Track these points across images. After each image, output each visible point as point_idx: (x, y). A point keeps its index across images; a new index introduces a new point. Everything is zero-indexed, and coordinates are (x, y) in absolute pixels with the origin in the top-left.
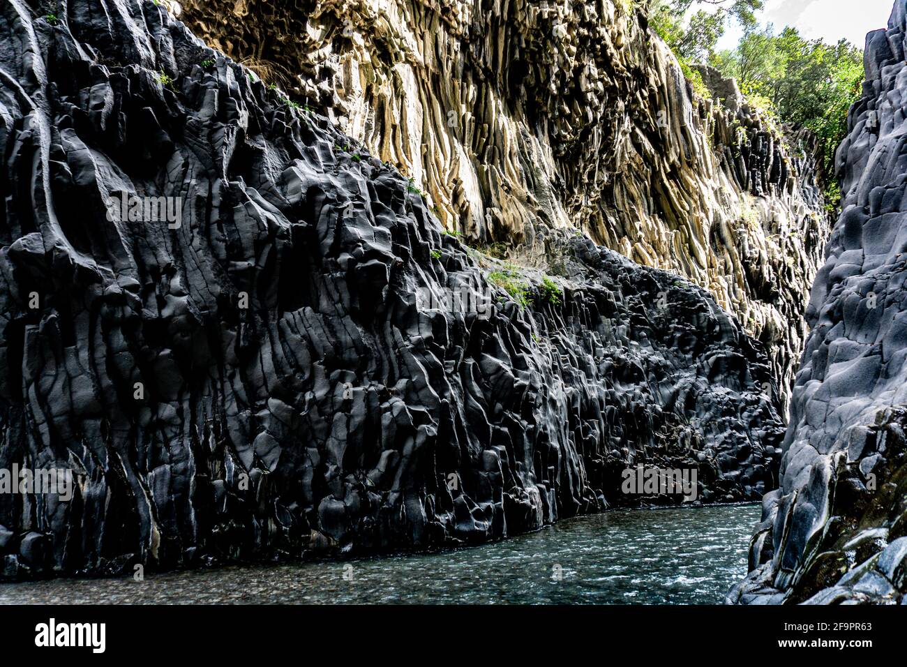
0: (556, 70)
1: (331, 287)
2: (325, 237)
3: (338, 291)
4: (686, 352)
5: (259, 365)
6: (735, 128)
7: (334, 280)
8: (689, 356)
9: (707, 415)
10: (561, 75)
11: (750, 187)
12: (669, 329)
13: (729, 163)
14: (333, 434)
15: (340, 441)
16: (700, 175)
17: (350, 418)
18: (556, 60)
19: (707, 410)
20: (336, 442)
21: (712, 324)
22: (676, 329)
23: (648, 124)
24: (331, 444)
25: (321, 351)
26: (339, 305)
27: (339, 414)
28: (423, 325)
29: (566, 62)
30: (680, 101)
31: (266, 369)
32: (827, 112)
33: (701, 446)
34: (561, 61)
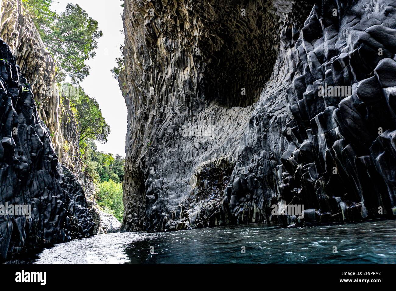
0: (35, 83)
1: (46, 164)
2: (46, 149)
3: (48, 166)
4: (71, 193)
5: (33, 187)
6: (67, 117)
7: (48, 163)
8: (72, 195)
9: (78, 213)
10: (36, 85)
11: (67, 138)
12: (67, 185)
13: (63, 128)
14: (47, 210)
15: (49, 212)
16: (56, 130)
17: (52, 205)
18: (36, 79)
19: (78, 211)
20: (48, 212)
21: (77, 185)
22: (69, 186)
23: (47, 108)
24: (46, 213)
25: (47, 184)
26: (48, 170)
27: (49, 204)
28: (61, 179)
29: (39, 82)
30: (57, 103)
31: (35, 188)
32: (86, 118)
33: (78, 222)
34: (38, 81)
